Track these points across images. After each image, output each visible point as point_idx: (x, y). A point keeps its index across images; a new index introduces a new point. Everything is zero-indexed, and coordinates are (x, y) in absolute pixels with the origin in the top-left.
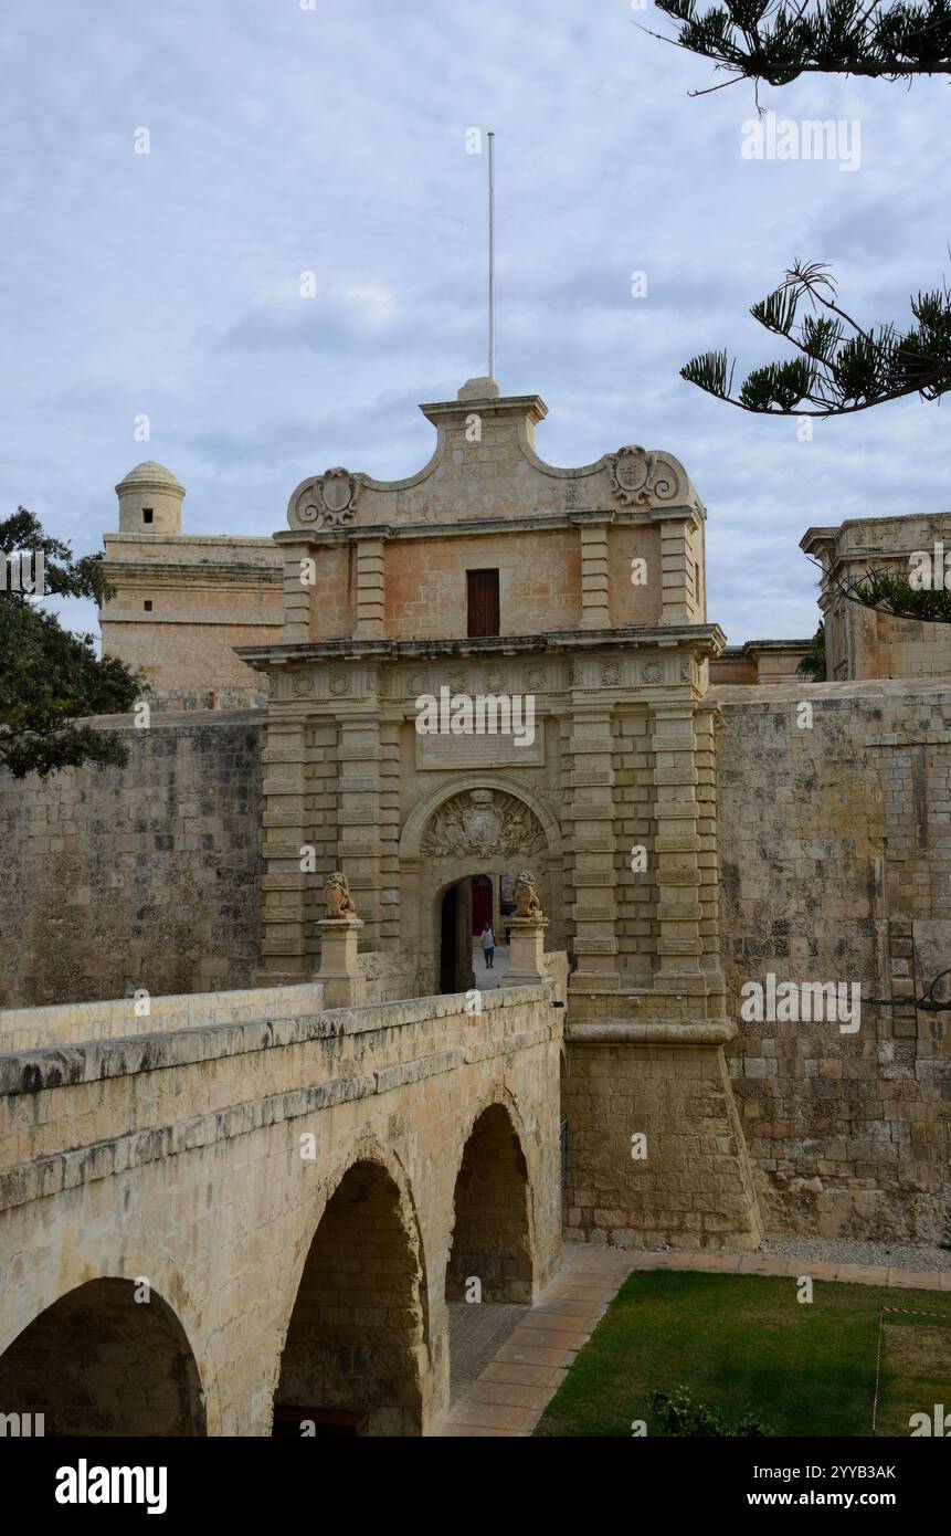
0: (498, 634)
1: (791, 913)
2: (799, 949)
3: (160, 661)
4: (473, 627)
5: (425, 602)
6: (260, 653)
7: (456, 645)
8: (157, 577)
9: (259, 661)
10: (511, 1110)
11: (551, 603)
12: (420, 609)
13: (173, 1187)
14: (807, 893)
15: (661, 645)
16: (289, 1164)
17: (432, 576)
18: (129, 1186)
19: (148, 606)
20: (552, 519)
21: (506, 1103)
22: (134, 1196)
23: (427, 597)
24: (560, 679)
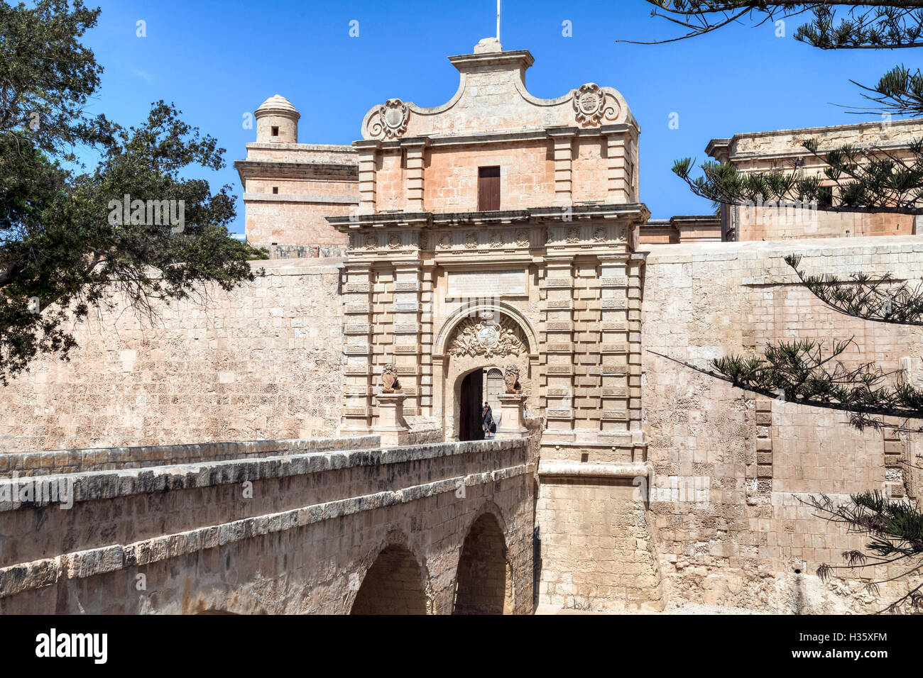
0: (498, 207)
1: (690, 395)
2: (694, 418)
3: (283, 227)
4: (482, 204)
5: (451, 188)
6: (342, 221)
7: (471, 216)
8: (281, 172)
9: (342, 226)
10: (499, 518)
11: (534, 189)
12: (448, 193)
13: (260, 556)
14: (701, 382)
15: (605, 217)
16: (340, 545)
17: (456, 170)
18: (229, 553)
19: (275, 190)
20: (535, 134)
21: (495, 513)
22: (233, 560)
23: (453, 185)
24: (539, 239)
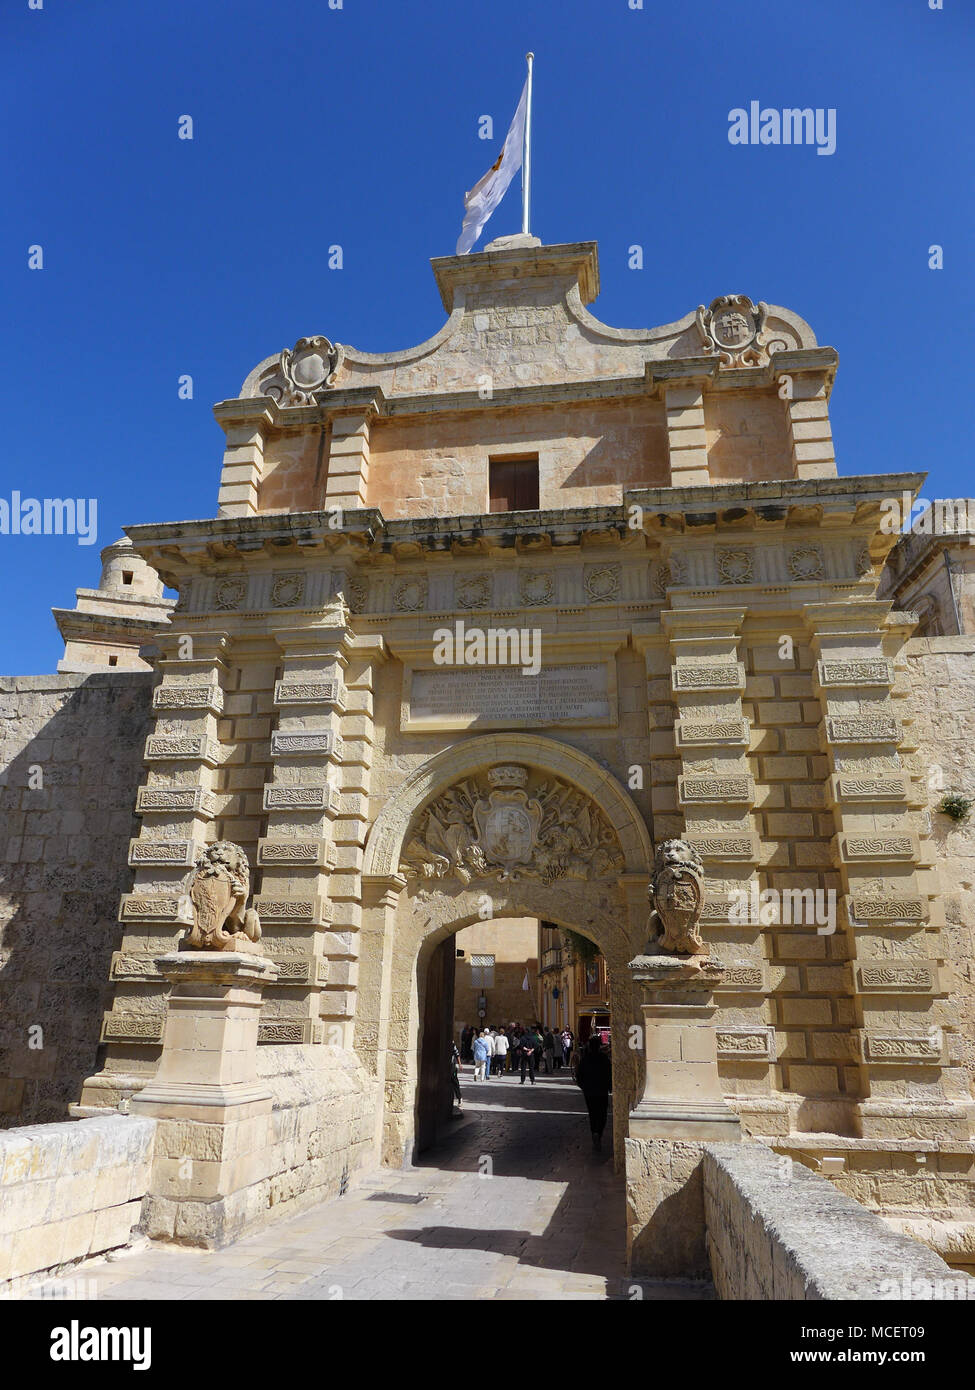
0: (537, 505)
5: (425, 497)
7: (478, 524)
8: (126, 633)
12: (419, 508)
17: (438, 464)
19: (113, 661)
